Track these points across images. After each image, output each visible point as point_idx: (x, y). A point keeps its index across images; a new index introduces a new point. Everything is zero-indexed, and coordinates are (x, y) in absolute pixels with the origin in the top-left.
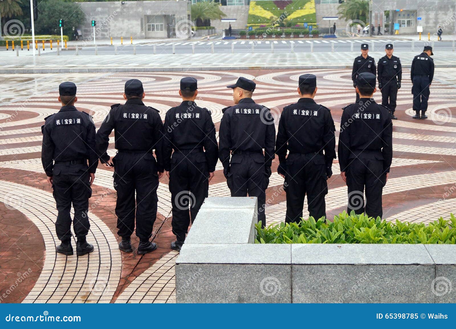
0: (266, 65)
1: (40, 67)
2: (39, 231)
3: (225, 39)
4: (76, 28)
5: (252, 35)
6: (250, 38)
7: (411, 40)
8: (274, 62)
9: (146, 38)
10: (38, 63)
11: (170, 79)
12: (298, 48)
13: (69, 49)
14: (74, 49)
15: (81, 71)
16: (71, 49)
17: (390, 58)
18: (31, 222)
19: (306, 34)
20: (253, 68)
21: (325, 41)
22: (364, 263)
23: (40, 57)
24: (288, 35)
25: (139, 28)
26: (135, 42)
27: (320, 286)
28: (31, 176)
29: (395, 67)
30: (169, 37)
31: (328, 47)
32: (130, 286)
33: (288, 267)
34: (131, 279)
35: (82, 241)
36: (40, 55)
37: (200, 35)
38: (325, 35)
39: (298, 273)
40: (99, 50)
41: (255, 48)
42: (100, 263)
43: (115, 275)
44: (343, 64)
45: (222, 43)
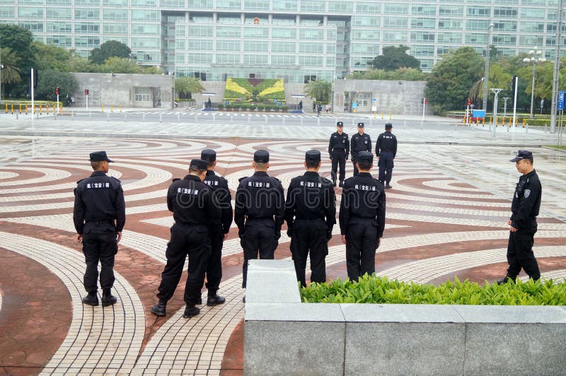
0: (245, 135)
1: (40, 130)
2: (63, 283)
3: (204, 110)
4: (70, 96)
5: (229, 108)
6: (227, 111)
7: (367, 118)
8: (251, 132)
9: (134, 107)
10: (38, 126)
11: (161, 145)
12: (271, 121)
13: (64, 115)
14: (70, 115)
15: (78, 135)
16: (66, 115)
17: (361, 134)
18: (54, 274)
19: (277, 109)
20: (234, 138)
21: (293, 116)
22: (407, 321)
23: (37, 121)
24: (260, 109)
25: (128, 98)
26: (124, 110)
27: (369, 341)
28: (47, 232)
29: (366, 142)
30: (154, 106)
31: (297, 122)
32: (156, 334)
33: (343, 325)
34: (156, 328)
35: (107, 292)
36: (38, 119)
37: (182, 106)
38: (293, 110)
39: (351, 330)
40: (93, 116)
41: (234, 119)
42: (125, 314)
43: (140, 325)
44: (313, 137)
45: (203, 114)
